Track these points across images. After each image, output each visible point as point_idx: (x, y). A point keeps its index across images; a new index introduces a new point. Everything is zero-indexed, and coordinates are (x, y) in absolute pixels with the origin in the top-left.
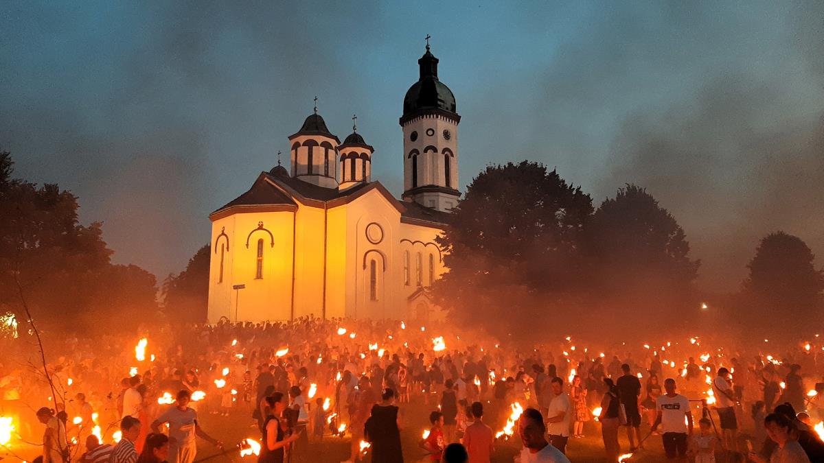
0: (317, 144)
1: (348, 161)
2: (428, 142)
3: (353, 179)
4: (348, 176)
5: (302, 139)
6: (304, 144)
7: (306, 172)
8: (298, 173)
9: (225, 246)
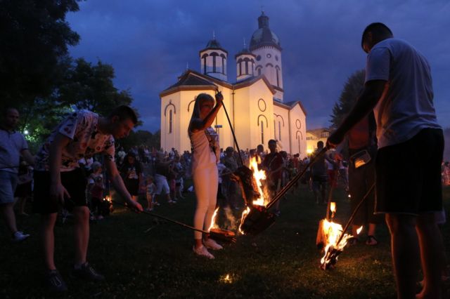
0: (217, 55)
1: (243, 63)
2: (268, 61)
3: (247, 73)
4: (244, 71)
5: (209, 52)
6: (211, 54)
7: (212, 70)
8: (207, 71)
9: (173, 111)
